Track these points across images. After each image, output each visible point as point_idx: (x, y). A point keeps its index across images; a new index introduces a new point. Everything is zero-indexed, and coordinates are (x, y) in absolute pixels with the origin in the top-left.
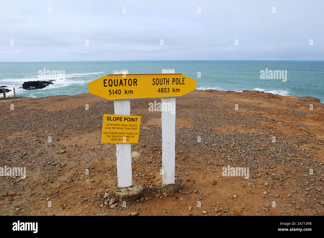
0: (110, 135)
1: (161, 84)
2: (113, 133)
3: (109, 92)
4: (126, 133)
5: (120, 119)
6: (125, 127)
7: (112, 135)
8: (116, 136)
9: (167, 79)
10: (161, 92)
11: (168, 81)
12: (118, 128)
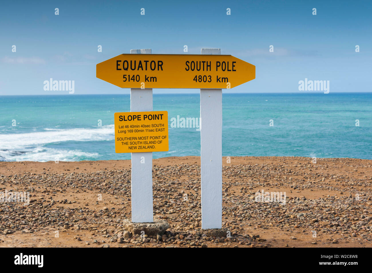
0: (127, 141)
1: (199, 69)
2: (130, 139)
3: (124, 78)
4: (149, 138)
5: (138, 118)
6: (147, 128)
7: (129, 141)
8: (135, 143)
9: (207, 62)
10: (198, 81)
11: (210, 66)
12: (136, 131)
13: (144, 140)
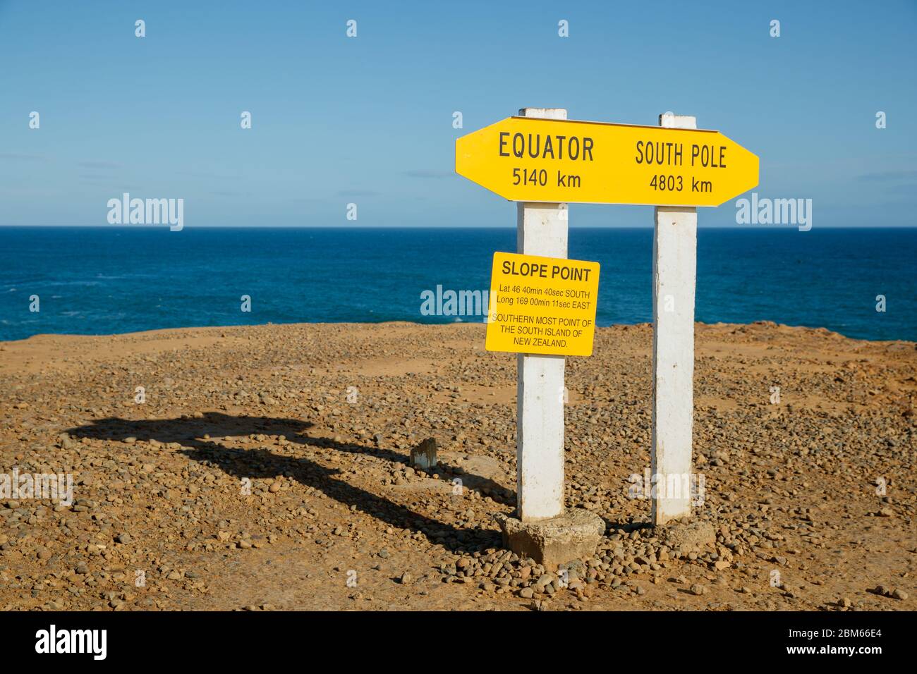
0: (512, 324)
1: (660, 160)
2: (519, 319)
4: (557, 321)
5: (542, 271)
6: (556, 298)
7: (517, 324)
8: (528, 330)
9: (676, 145)
10: (658, 187)
11: (680, 154)
12: (534, 302)
13: (547, 326)
